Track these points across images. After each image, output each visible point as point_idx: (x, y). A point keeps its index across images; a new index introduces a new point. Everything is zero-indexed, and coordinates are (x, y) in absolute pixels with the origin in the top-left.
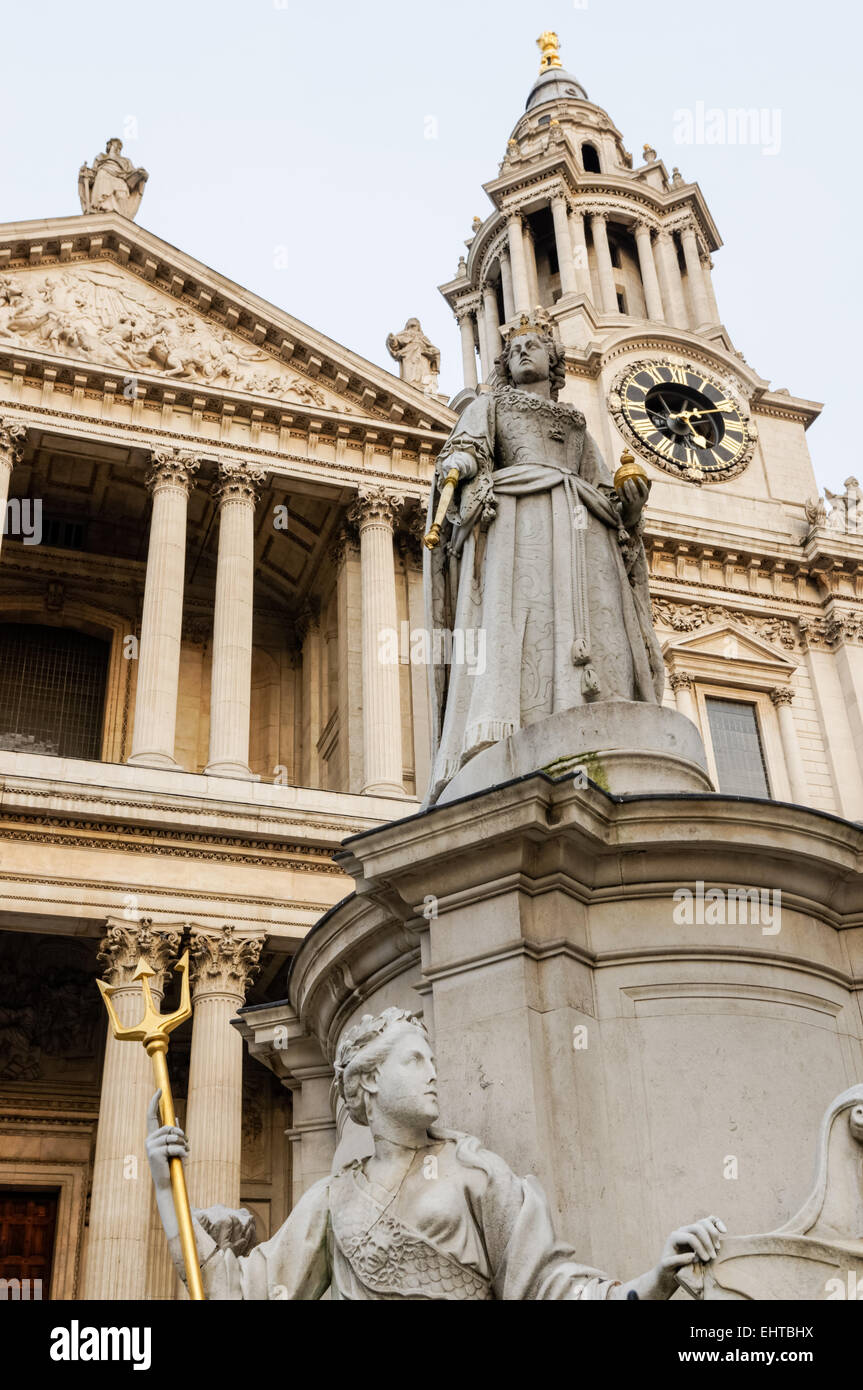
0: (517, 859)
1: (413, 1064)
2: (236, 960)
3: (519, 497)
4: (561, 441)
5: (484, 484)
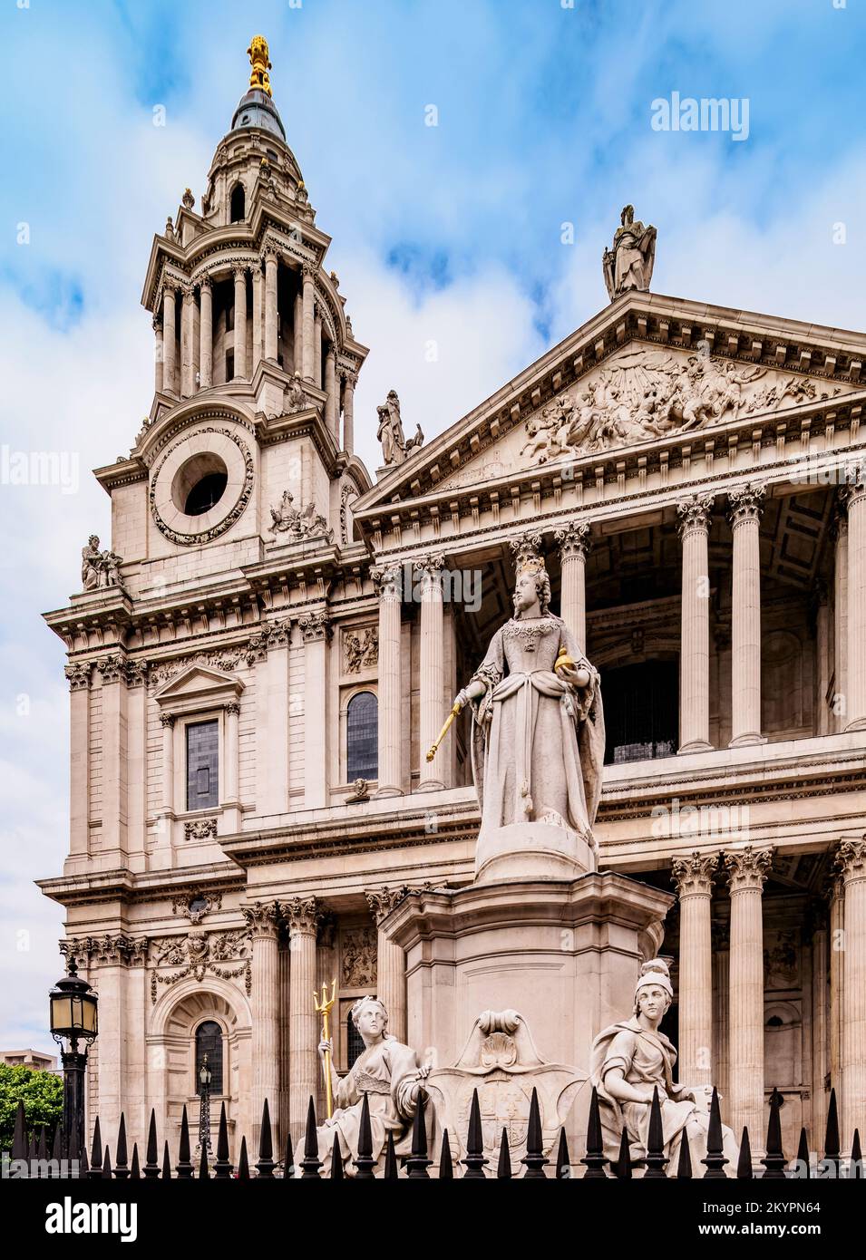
0: (416, 930)
1: (368, 1016)
2: (755, 867)
3: (503, 701)
4: (531, 651)
5: (488, 697)
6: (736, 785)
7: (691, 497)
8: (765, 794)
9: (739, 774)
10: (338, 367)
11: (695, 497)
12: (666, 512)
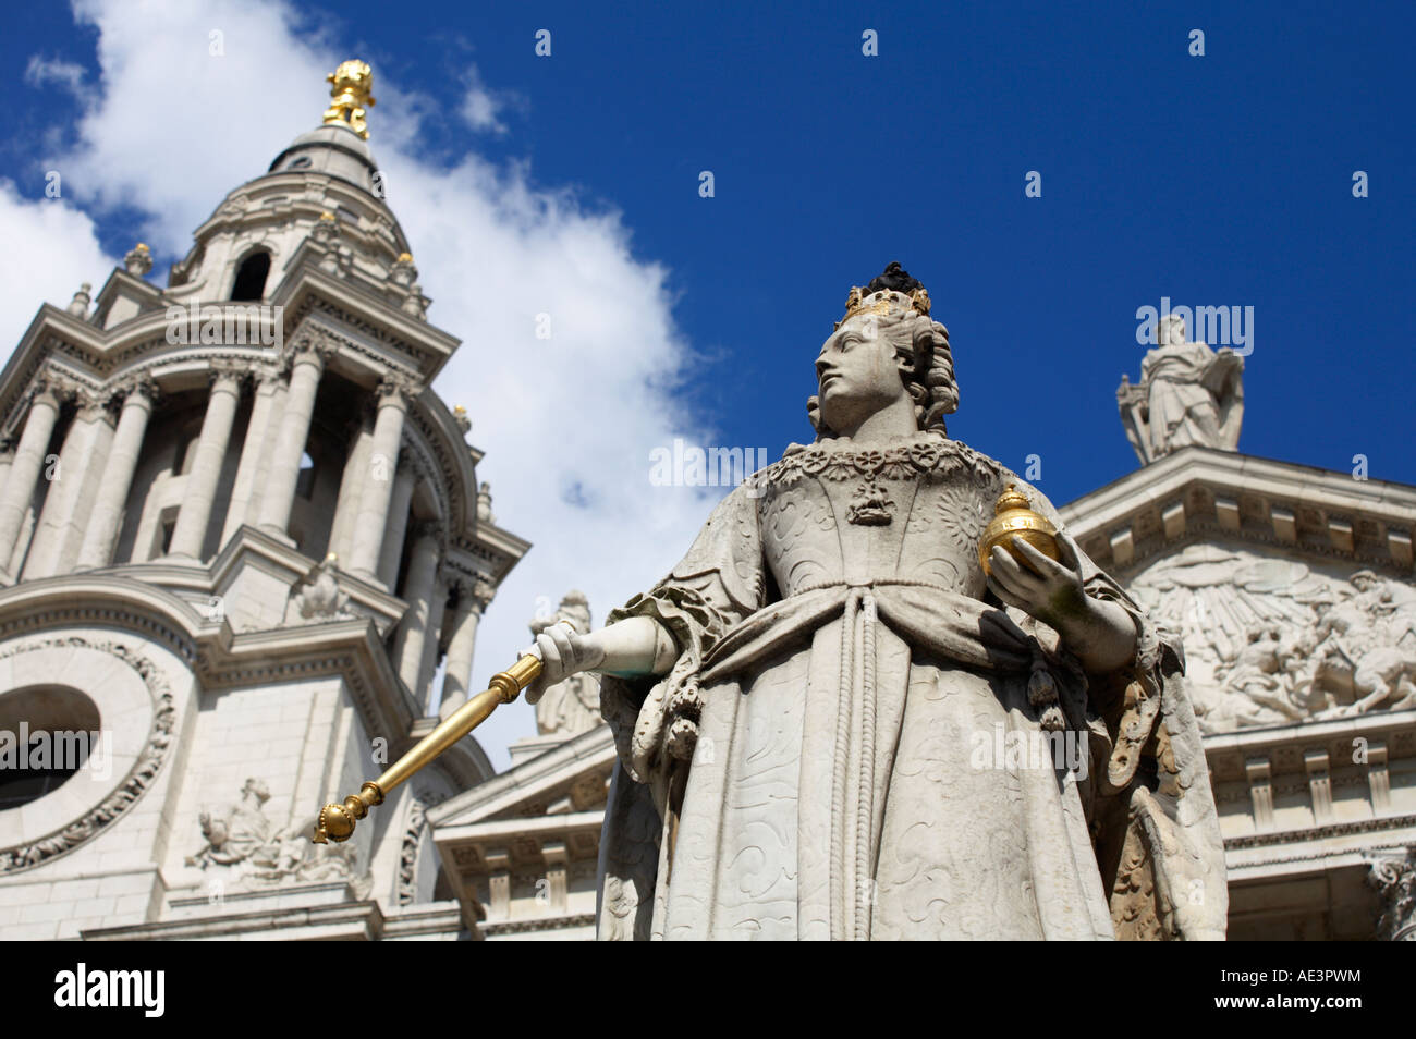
3: (746, 670)
4: (882, 521)
5: (680, 672)
10: (447, 569)
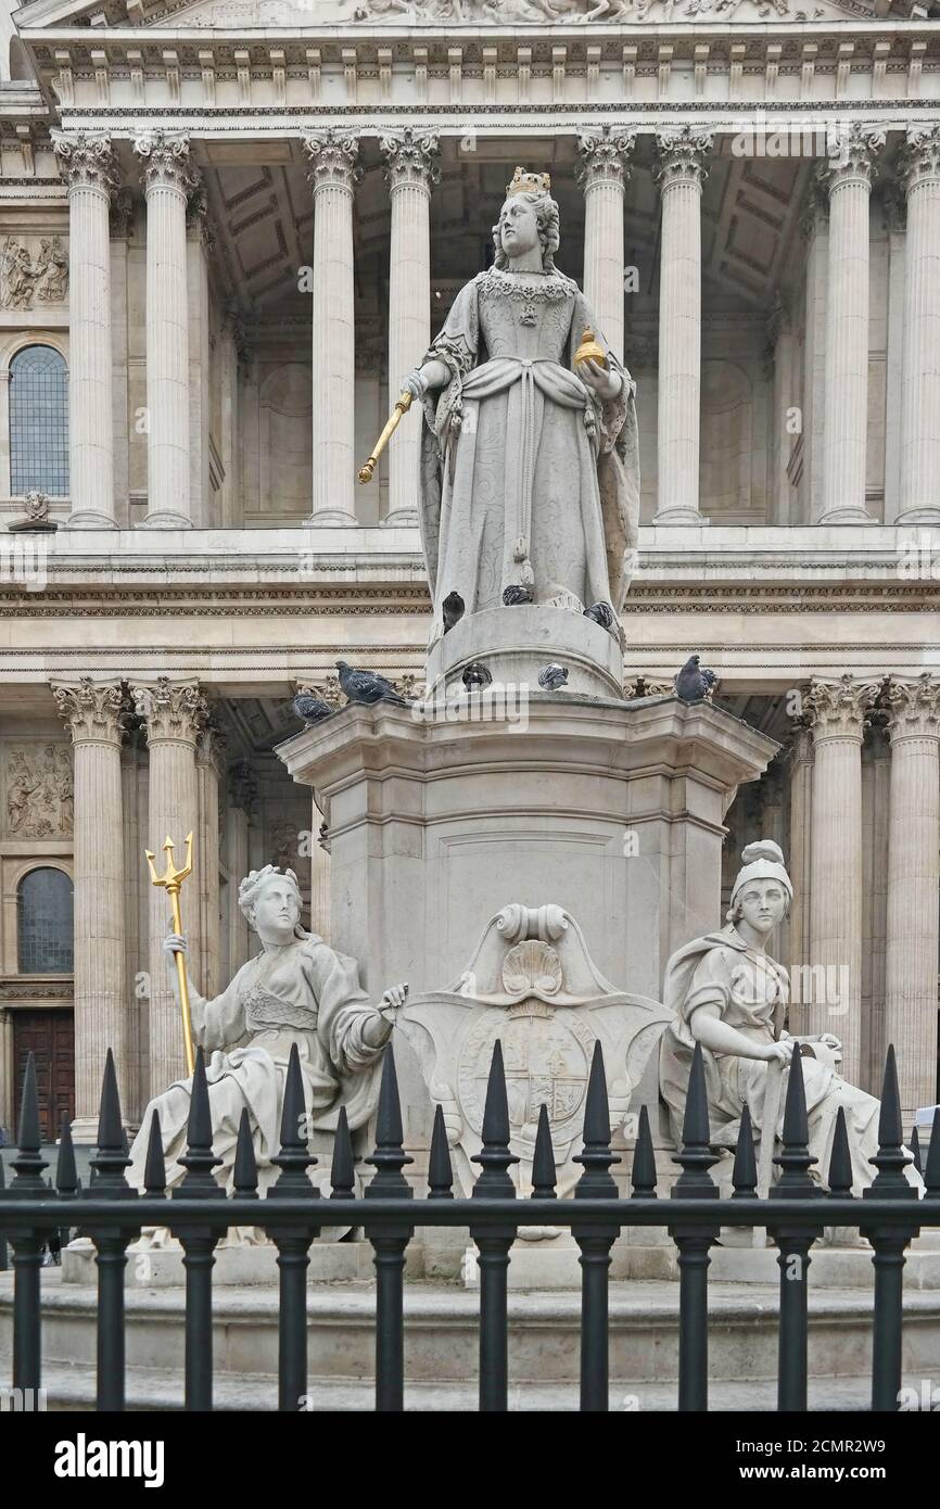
4: (530, 326)
5: (454, 391)
6: (664, 581)
7: (600, 128)
8: (705, 600)
9: (669, 565)
11: (607, 130)
12: (561, 144)
